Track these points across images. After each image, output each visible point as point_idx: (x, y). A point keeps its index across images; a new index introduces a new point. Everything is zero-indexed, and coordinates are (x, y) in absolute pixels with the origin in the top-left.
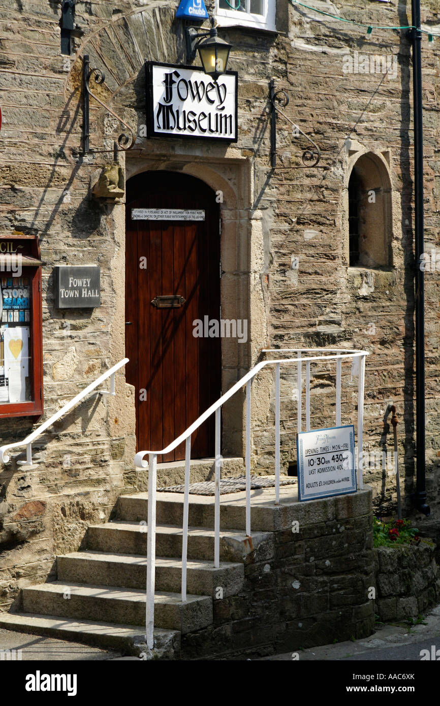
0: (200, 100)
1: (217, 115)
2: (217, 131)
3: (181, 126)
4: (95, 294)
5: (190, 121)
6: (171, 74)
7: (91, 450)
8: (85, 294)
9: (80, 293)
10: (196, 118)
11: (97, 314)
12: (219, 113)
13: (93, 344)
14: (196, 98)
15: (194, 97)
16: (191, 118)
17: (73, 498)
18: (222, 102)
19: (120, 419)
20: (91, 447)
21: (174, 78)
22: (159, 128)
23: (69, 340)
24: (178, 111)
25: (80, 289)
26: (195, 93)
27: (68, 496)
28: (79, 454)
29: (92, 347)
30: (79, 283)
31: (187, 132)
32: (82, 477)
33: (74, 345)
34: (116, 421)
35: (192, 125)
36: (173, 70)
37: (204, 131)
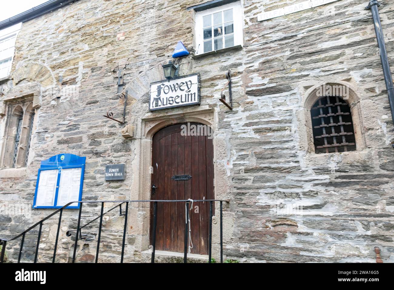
0: (176, 91)
1: (186, 95)
2: (186, 101)
3: (165, 103)
4: (120, 174)
5: (169, 101)
6: (160, 86)
7: (118, 238)
8: (116, 174)
9: (114, 175)
10: (174, 99)
11: (125, 182)
12: (187, 94)
13: (122, 194)
14: (174, 91)
15: (172, 91)
16: (171, 99)
17: (108, 257)
18: (189, 89)
19: (134, 227)
20: (118, 237)
21: (162, 86)
22: (153, 107)
23: (112, 193)
24: (163, 99)
25: (114, 173)
26: (173, 89)
27: (105, 256)
28: (111, 239)
29: (122, 196)
30: (114, 170)
31: (169, 105)
32: (113, 249)
33: (113, 195)
34: (131, 228)
35: (171, 102)
36: (162, 83)
37: (178, 103)
